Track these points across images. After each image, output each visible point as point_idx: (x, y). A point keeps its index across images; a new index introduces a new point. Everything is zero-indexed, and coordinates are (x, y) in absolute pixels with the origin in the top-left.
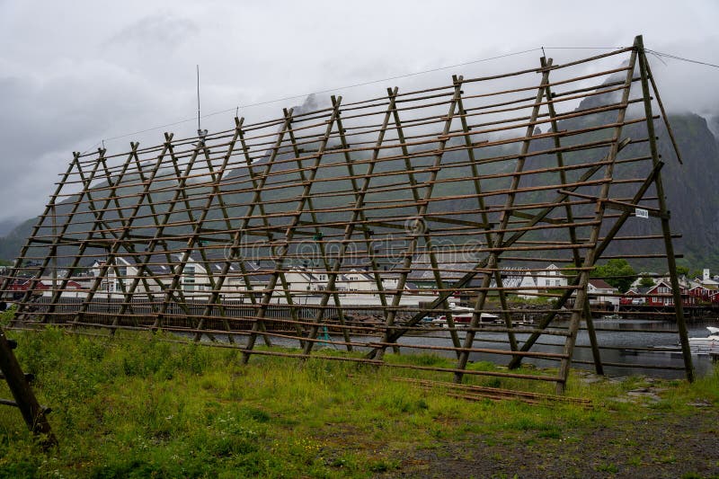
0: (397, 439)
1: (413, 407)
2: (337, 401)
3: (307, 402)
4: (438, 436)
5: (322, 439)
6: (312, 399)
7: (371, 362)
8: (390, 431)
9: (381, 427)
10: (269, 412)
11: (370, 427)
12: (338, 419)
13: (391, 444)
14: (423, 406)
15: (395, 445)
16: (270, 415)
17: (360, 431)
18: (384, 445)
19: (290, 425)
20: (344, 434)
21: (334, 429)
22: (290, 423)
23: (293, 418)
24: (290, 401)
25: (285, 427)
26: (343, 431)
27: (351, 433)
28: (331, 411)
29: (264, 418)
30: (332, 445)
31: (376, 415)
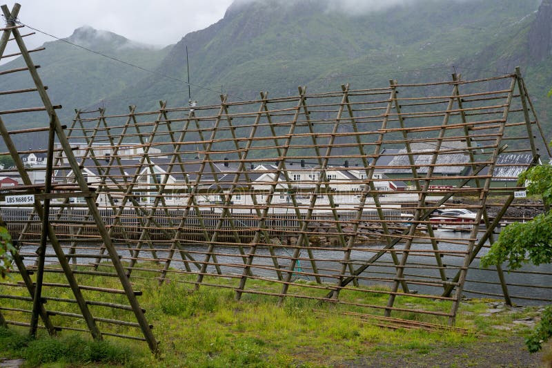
0: (334, 355)
1: (350, 335)
2: (304, 332)
3: (286, 333)
4: (359, 353)
5: (294, 355)
6: (289, 330)
7: (329, 300)
8: (333, 350)
9: (328, 348)
10: (263, 339)
11: (322, 349)
12: (304, 343)
13: (331, 357)
14: (357, 335)
15: (333, 358)
16: (265, 342)
17: (316, 351)
18: (328, 358)
19: (276, 347)
20: (307, 352)
21: (301, 349)
22: (276, 346)
23: (278, 343)
24: (276, 332)
25: (274, 349)
26: (306, 350)
27: (310, 352)
28: (300, 338)
29: (261, 343)
30: (299, 358)
31: (326, 341)
